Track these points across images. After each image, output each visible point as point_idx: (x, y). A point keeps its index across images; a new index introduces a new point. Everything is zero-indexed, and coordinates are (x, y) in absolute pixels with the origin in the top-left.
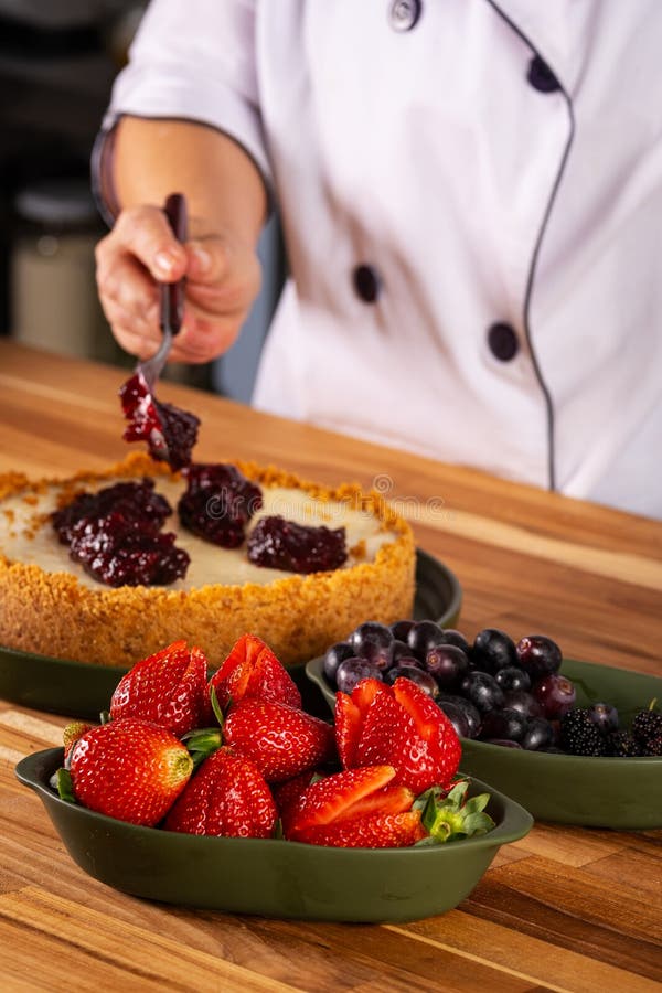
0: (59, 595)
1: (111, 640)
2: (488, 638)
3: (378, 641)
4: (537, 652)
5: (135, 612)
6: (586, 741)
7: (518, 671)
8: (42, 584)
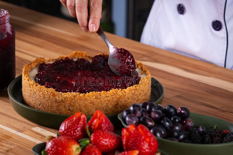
0: (50, 95)
1: (65, 107)
2: (169, 107)
3: (137, 109)
4: (183, 112)
5: (71, 99)
6: (196, 138)
7: (177, 117)
8: (45, 91)
